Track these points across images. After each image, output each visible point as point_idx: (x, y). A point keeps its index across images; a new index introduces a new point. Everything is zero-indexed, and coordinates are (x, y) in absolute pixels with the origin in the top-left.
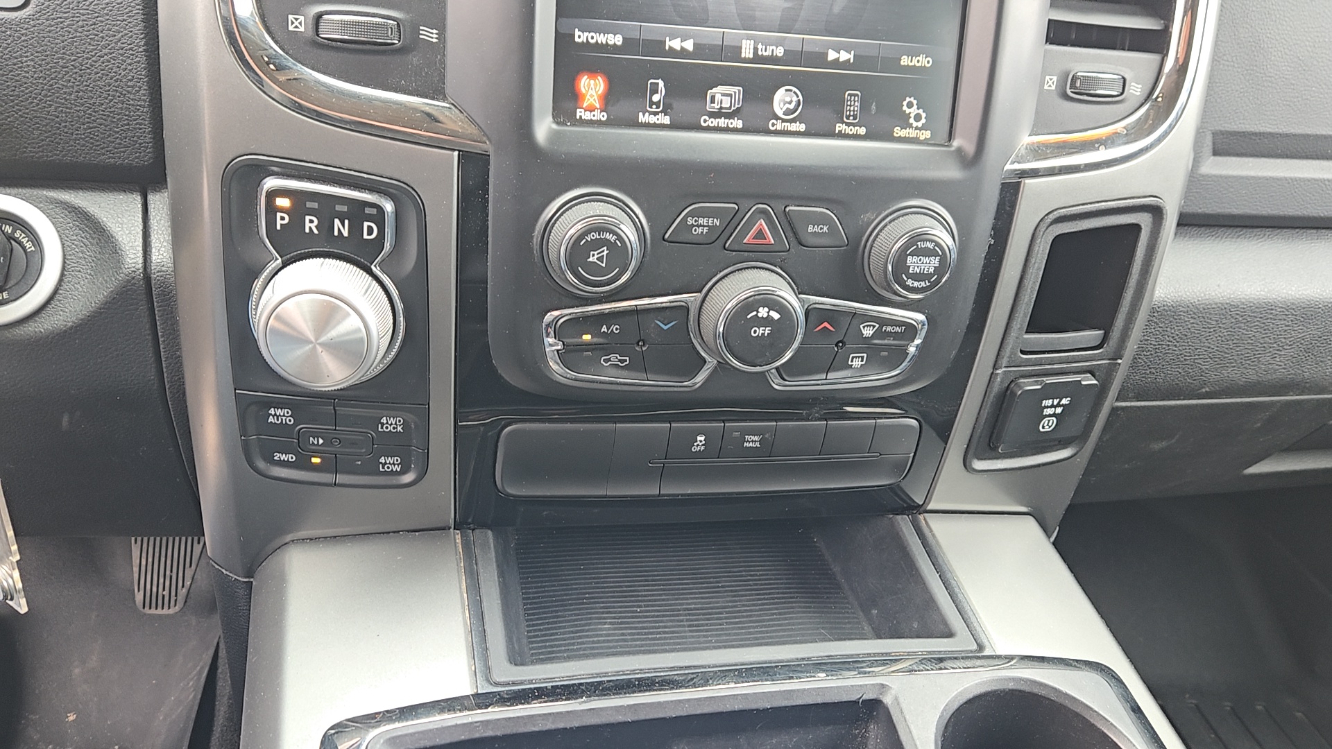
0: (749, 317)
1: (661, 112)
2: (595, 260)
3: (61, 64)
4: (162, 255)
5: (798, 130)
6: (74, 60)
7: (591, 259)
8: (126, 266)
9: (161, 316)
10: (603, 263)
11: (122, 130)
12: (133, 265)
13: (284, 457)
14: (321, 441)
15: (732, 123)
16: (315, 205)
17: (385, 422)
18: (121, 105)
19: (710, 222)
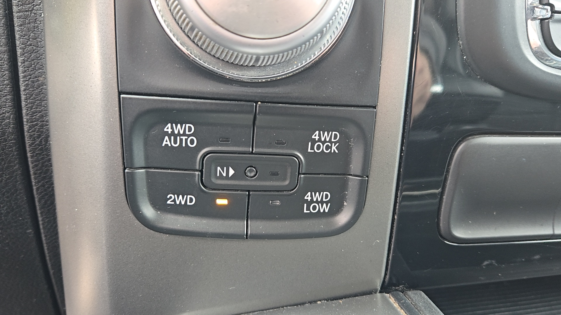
9: (21, 25)
13: (180, 200)
14: (231, 172)
17: (317, 138)
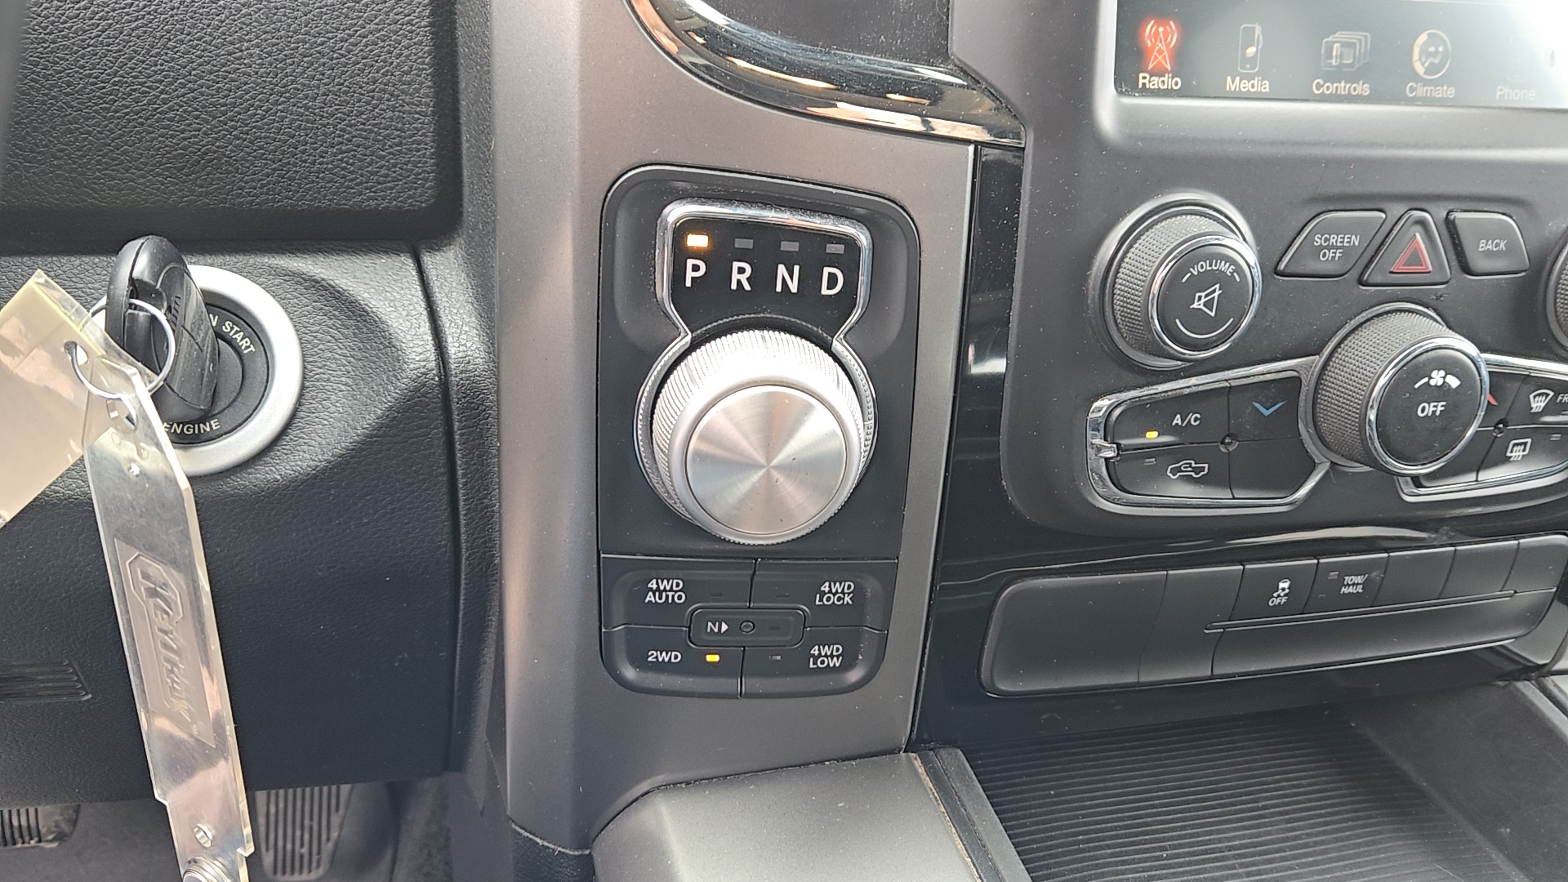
0: (1417, 386)
1: (1258, 74)
2: (1202, 307)
3: (301, 50)
4: (465, 345)
5: (1445, 96)
6: (322, 44)
7: (1195, 306)
8: (412, 366)
9: (464, 443)
10: (1211, 311)
11: (390, 153)
12: (423, 364)
13: (664, 657)
14: (724, 627)
15: (1355, 90)
16: (748, 244)
17: (827, 589)
18: (390, 114)
19: (1346, 240)
